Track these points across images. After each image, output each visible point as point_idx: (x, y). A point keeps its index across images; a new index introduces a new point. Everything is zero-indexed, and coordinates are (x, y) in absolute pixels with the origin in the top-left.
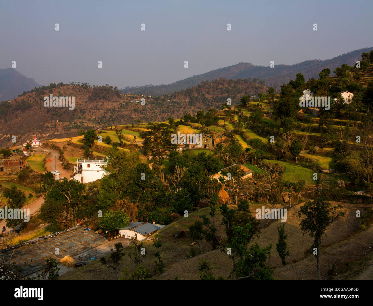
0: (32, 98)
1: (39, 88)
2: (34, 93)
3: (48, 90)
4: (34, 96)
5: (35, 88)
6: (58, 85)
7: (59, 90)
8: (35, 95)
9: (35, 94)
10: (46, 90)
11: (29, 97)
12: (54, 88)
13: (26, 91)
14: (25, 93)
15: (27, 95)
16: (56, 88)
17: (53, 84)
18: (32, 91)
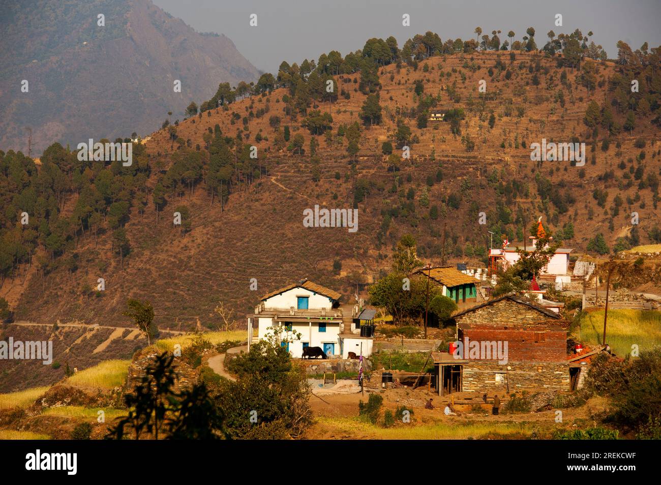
0: (266, 118)
1: (306, 66)
2: (280, 92)
3: (358, 76)
4: (278, 109)
5: (284, 66)
6: (411, 45)
7: (415, 76)
8: (283, 105)
9: (285, 99)
10: (345, 76)
11: (251, 114)
12: (388, 63)
13: (234, 84)
14: (225, 95)
15: (240, 104)
16: (399, 66)
17: (380, 41)
18: (266, 83)
